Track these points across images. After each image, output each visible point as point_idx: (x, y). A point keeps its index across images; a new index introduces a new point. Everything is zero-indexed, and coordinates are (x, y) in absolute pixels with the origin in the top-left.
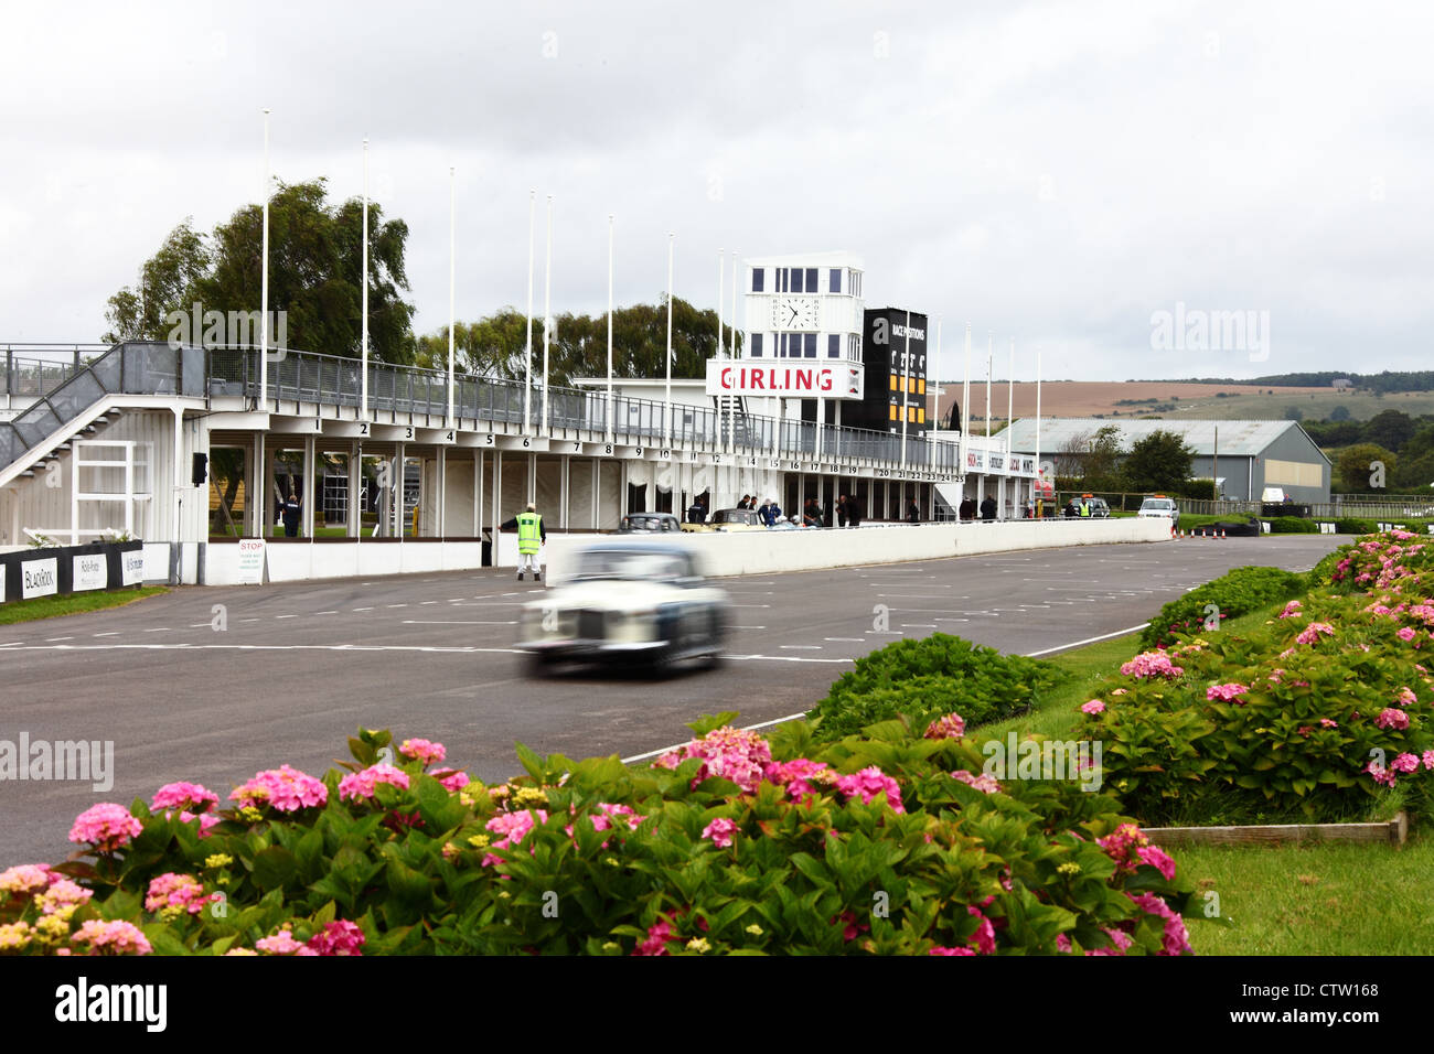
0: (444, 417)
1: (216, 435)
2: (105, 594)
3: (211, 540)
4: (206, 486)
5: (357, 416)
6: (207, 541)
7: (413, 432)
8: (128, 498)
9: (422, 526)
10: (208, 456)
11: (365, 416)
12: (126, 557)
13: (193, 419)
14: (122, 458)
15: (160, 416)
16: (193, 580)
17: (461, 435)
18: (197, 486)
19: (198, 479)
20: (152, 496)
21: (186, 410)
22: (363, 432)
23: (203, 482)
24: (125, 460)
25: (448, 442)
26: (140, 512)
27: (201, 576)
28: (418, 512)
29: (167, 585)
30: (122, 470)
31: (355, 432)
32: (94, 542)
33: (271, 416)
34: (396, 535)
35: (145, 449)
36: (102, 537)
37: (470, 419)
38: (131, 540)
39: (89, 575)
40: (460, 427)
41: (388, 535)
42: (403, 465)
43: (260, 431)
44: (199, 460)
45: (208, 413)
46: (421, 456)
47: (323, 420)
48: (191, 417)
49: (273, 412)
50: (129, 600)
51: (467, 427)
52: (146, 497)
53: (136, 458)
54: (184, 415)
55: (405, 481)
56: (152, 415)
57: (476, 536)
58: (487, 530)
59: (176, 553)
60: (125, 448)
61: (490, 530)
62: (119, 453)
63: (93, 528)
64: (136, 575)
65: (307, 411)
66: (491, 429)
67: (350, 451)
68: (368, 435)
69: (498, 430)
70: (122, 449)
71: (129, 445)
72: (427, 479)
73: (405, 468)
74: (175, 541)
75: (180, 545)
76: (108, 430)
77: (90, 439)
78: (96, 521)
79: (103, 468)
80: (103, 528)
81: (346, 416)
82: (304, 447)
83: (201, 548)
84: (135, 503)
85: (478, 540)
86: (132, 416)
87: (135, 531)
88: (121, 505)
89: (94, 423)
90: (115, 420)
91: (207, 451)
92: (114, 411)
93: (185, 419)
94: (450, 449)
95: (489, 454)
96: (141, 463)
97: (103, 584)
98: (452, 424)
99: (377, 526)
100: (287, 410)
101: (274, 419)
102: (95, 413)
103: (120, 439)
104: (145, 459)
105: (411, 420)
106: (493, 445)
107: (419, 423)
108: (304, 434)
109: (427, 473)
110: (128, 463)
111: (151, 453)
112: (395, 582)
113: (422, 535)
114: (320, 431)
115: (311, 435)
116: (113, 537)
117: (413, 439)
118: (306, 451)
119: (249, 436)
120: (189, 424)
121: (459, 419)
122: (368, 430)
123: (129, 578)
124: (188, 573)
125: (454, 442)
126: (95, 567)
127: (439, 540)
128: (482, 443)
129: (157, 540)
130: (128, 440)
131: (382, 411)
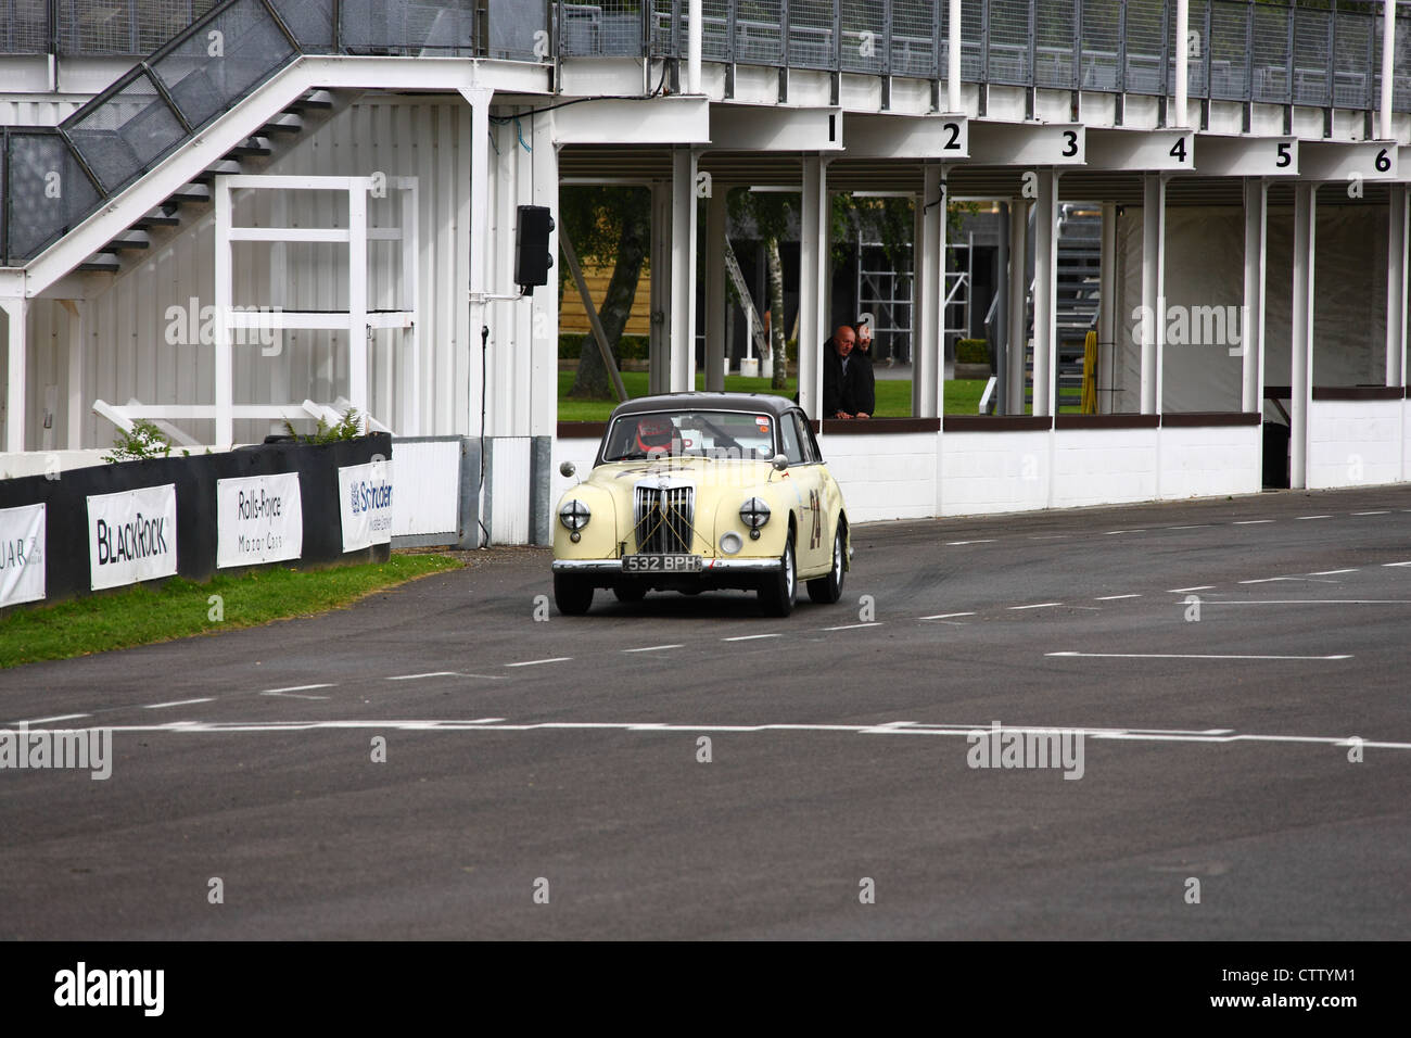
0: (1164, 100)
1: (572, 158)
2: (299, 576)
3: (567, 430)
4: (549, 292)
5: (934, 101)
6: (552, 431)
7: (1081, 142)
8: (355, 323)
9: (1107, 380)
10: (555, 214)
11: (958, 103)
12: (350, 478)
13: (516, 117)
14: (341, 221)
15: (435, 108)
16: (520, 536)
17: (1209, 146)
18: (529, 292)
19: (529, 274)
20: (414, 317)
21: (497, 94)
22: (950, 146)
23: (544, 282)
24: (346, 225)
25: (1173, 164)
26: (386, 357)
27: (538, 525)
28: (1099, 344)
29: (453, 548)
30: (340, 253)
31: (929, 145)
32: (271, 440)
33: (713, 106)
34: (1037, 412)
35: (395, 196)
36: (288, 425)
37: (1231, 104)
38: (362, 433)
39: (256, 528)
40: (1204, 123)
41: (1018, 409)
42: (1057, 223)
43: (687, 146)
44: (532, 223)
45: (552, 102)
46: (1105, 199)
47: (846, 115)
48: (511, 113)
49: (716, 93)
50: (356, 591)
51: (1225, 125)
52: (397, 321)
53: (374, 221)
54: (493, 107)
55: (1061, 262)
56: (414, 107)
57: (1246, 408)
58: (1278, 393)
59: (475, 464)
60: (345, 194)
61: (1286, 392)
62: (333, 207)
63: (266, 400)
64: (376, 525)
65: (808, 94)
66: (1287, 126)
67: (920, 191)
68: (962, 153)
69: (1308, 130)
70: (341, 197)
71: (358, 188)
72: (1121, 256)
73: (1063, 229)
74: (474, 432)
75: (485, 444)
76: (304, 149)
77: (258, 170)
78: (278, 385)
79: (294, 248)
80: (294, 400)
81: (907, 103)
82: (800, 183)
83: (538, 448)
84: (373, 337)
85: (1250, 419)
86: (364, 114)
87: (374, 410)
88: (340, 339)
89: (267, 130)
90: (321, 121)
91: (550, 200)
92: (316, 97)
93: (495, 118)
94: (1176, 180)
95: (1281, 192)
96: (387, 233)
97: (291, 549)
98: (1183, 117)
99: (992, 381)
100: (755, 92)
101: (722, 115)
102: (268, 103)
103: (335, 173)
104: (397, 223)
105: (1075, 109)
106: (1292, 170)
107: (1098, 116)
108: (799, 153)
109: (1121, 242)
110: (356, 234)
111: (412, 209)
112: (1034, 537)
113: (1107, 409)
114: (838, 145)
115: (815, 154)
116: (321, 424)
117: (1079, 159)
118: (804, 190)
119: (660, 158)
120: (507, 132)
121: (1202, 103)
122: (963, 139)
123: (357, 532)
124: (508, 518)
125: (1188, 164)
126: (273, 505)
127: (1149, 422)
128: (1261, 164)
129: (429, 434)
130: (356, 173)
131: (1000, 88)
